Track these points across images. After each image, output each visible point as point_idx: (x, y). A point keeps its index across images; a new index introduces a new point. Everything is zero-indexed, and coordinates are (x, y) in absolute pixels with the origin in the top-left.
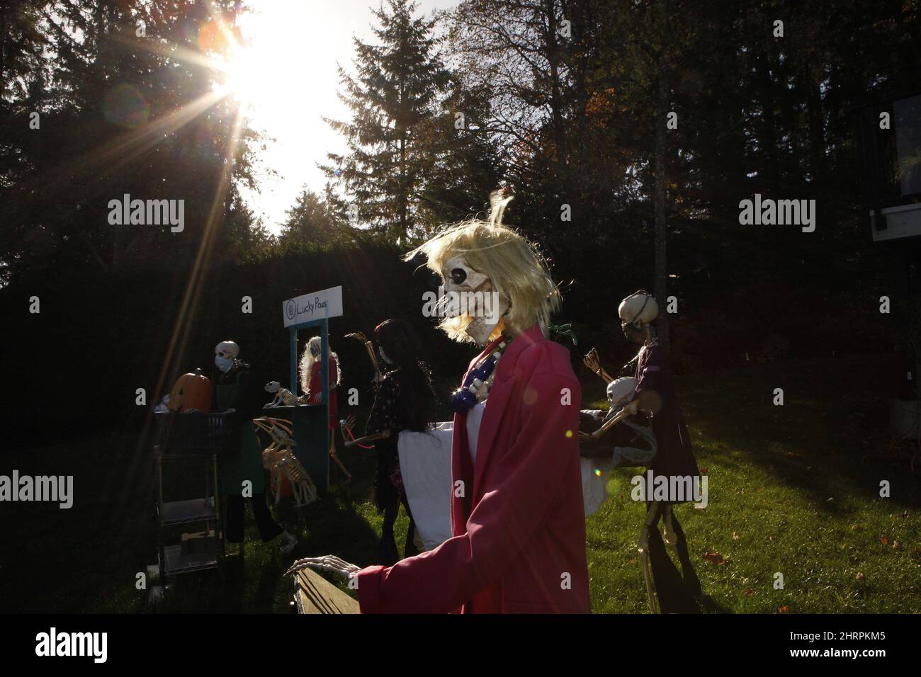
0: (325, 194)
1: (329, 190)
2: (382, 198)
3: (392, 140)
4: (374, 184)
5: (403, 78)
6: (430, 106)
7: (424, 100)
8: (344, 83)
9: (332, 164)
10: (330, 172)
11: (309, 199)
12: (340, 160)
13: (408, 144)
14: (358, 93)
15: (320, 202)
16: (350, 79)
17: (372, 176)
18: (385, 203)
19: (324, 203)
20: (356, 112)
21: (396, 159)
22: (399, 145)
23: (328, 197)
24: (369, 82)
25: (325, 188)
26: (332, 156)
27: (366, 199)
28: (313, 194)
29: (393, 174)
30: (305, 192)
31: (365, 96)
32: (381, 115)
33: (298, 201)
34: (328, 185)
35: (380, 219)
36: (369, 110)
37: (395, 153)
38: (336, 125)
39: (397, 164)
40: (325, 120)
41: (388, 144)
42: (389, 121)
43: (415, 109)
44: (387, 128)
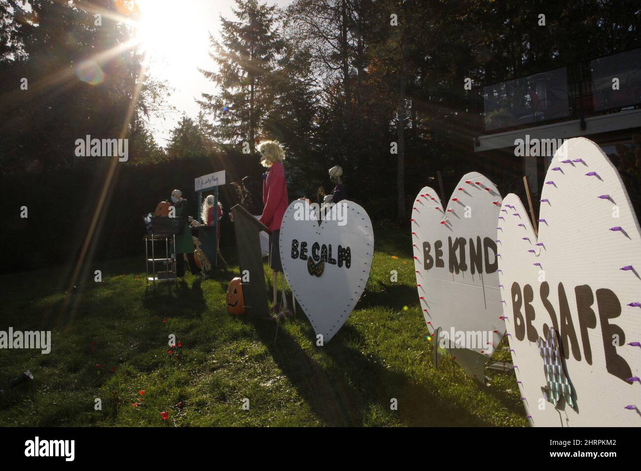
0: (198, 119)
1: (201, 116)
2: (239, 123)
3: (245, 85)
4: (233, 114)
5: (253, 44)
6: (271, 63)
7: (267, 59)
8: (213, 47)
9: (205, 100)
10: (204, 106)
11: (187, 123)
12: (210, 98)
13: (256, 88)
14: (223, 54)
15: (194, 124)
16: (218, 44)
17: (232, 108)
18: (241, 127)
19: (197, 126)
20: (222, 66)
21: (247, 98)
22: (250, 89)
23: (200, 122)
24: (230, 46)
25: (198, 115)
26: (205, 95)
27: (227, 123)
28: (190, 119)
29: (246, 108)
30: (184, 117)
31: (228, 55)
32: (238, 69)
33: (179, 123)
34: (200, 113)
35: (237, 137)
36: (230, 65)
37: (247, 94)
38: (208, 74)
39: (248, 101)
40: (200, 71)
41: (243, 88)
42: (244, 73)
43: (261, 65)
44: (242, 77)
